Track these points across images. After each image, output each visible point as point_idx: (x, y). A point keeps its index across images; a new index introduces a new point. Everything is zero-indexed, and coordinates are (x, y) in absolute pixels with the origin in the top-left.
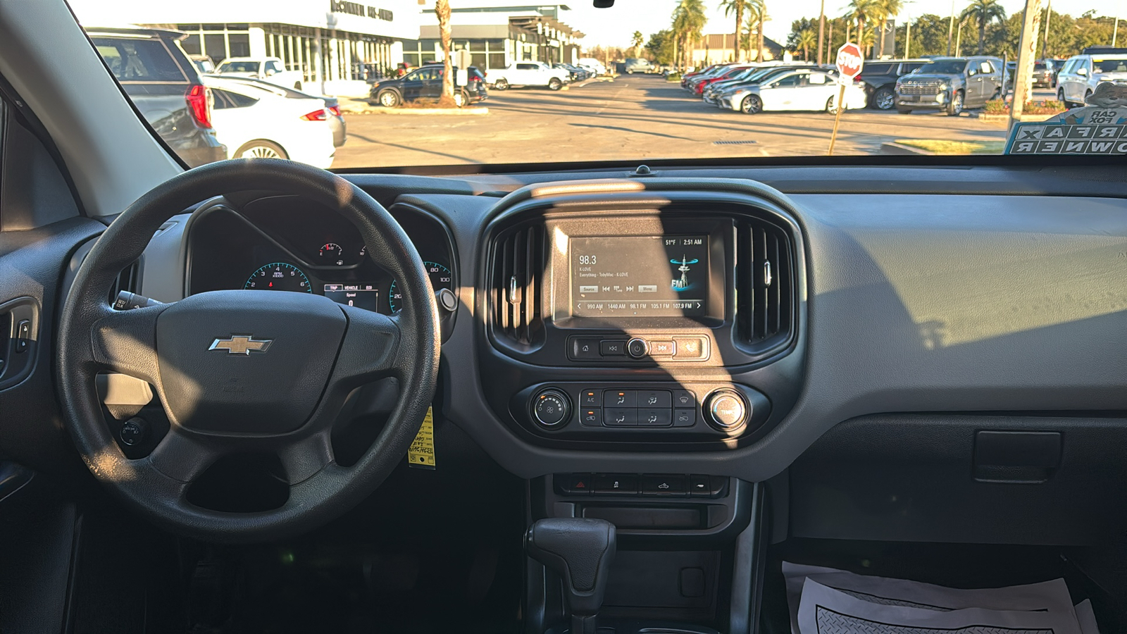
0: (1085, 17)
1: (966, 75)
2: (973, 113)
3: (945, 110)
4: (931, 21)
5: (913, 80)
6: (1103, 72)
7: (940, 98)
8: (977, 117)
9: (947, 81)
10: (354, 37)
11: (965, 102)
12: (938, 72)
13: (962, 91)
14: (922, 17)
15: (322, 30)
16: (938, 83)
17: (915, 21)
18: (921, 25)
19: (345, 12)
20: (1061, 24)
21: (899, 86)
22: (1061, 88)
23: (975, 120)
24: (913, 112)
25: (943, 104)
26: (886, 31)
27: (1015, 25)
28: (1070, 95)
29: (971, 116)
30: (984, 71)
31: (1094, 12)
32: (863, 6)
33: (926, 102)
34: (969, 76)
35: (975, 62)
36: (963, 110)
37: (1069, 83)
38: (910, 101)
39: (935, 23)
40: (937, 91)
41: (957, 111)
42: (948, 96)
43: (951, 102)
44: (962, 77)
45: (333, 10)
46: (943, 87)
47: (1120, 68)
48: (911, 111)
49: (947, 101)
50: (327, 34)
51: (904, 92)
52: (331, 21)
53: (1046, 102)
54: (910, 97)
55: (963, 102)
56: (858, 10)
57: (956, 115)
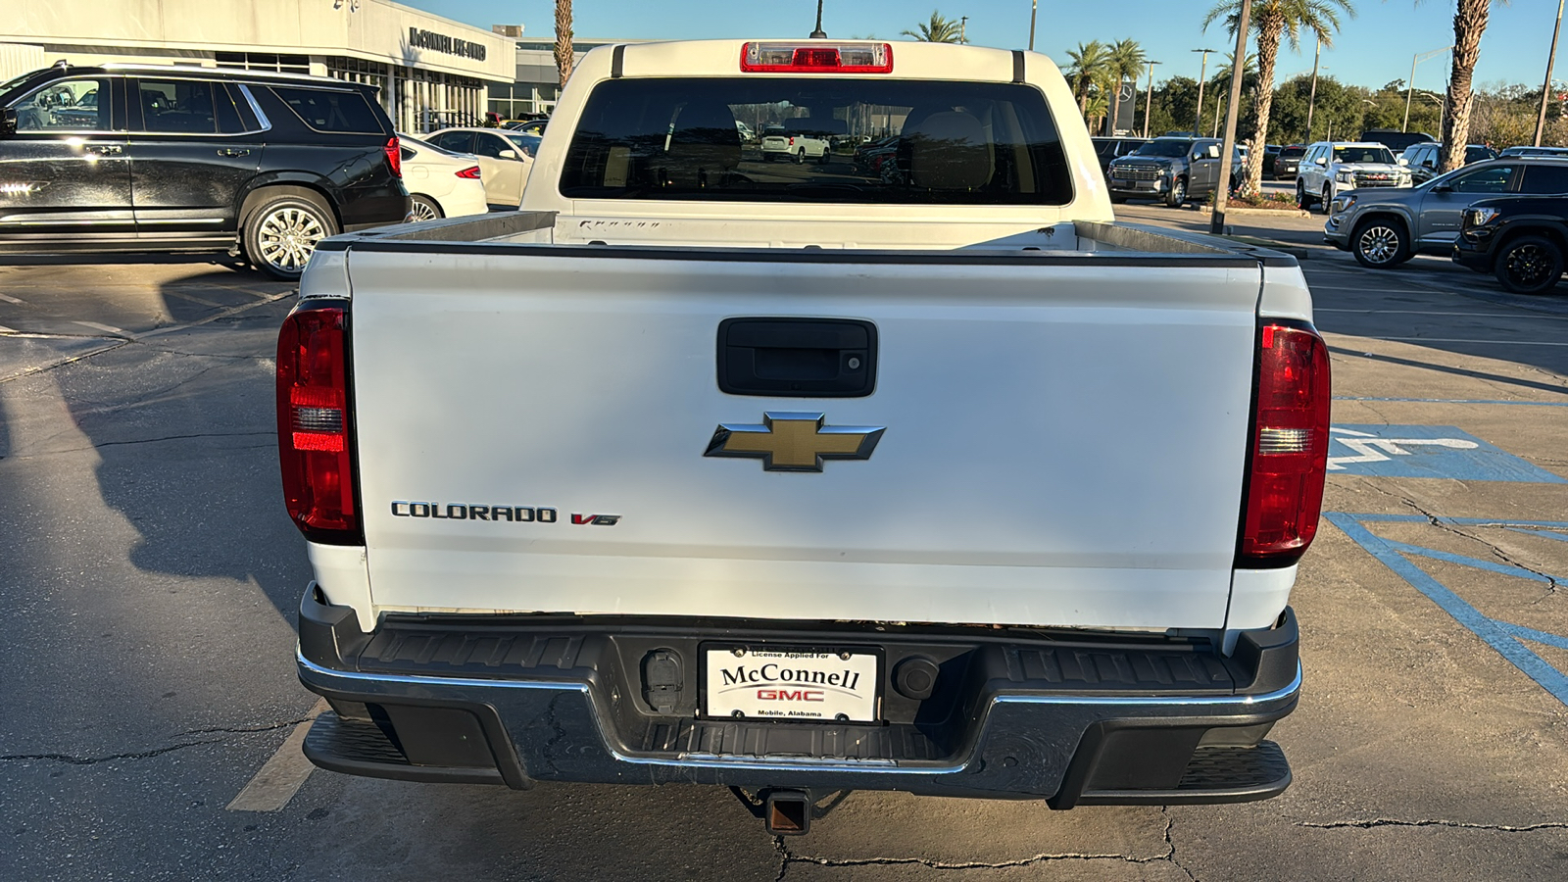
0: (1389, 90)
1: (1190, 159)
2: (1195, 204)
3: (1164, 199)
4: (1185, 87)
5: (1127, 162)
6: (1344, 162)
7: (1157, 185)
8: (1198, 209)
9: (1166, 165)
10: (435, 77)
11: (1188, 191)
12: (1159, 155)
13: (1184, 178)
14: (1173, 81)
15: (396, 67)
16: (1157, 167)
17: (1164, 85)
18: (1171, 91)
19: (428, 47)
20: (1344, 98)
21: (1112, 169)
22: (1301, 180)
23: (1195, 212)
24: (1128, 201)
25: (1161, 192)
26: (1122, 97)
27: (1287, 98)
28: (1309, 188)
29: (1192, 209)
30: (1212, 155)
31: (1400, 84)
32: (1088, 66)
33: (1142, 189)
34: (1194, 160)
35: (1201, 143)
36: (1185, 201)
37: (1309, 175)
38: (1124, 188)
39: (1189, 90)
40: (1155, 177)
41: (1179, 201)
42: (1167, 182)
43: (1171, 191)
44: (1185, 162)
45: (412, 42)
46: (1162, 172)
47: (1366, 158)
48: (1126, 199)
49: (1165, 188)
50: (402, 73)
51: (1117, 176)
52: (408, 56)
53: (1277, 193)
54: (1124, 183)
55: (1185, 190)
56: (1082, 71)
57: (1177, 206)
